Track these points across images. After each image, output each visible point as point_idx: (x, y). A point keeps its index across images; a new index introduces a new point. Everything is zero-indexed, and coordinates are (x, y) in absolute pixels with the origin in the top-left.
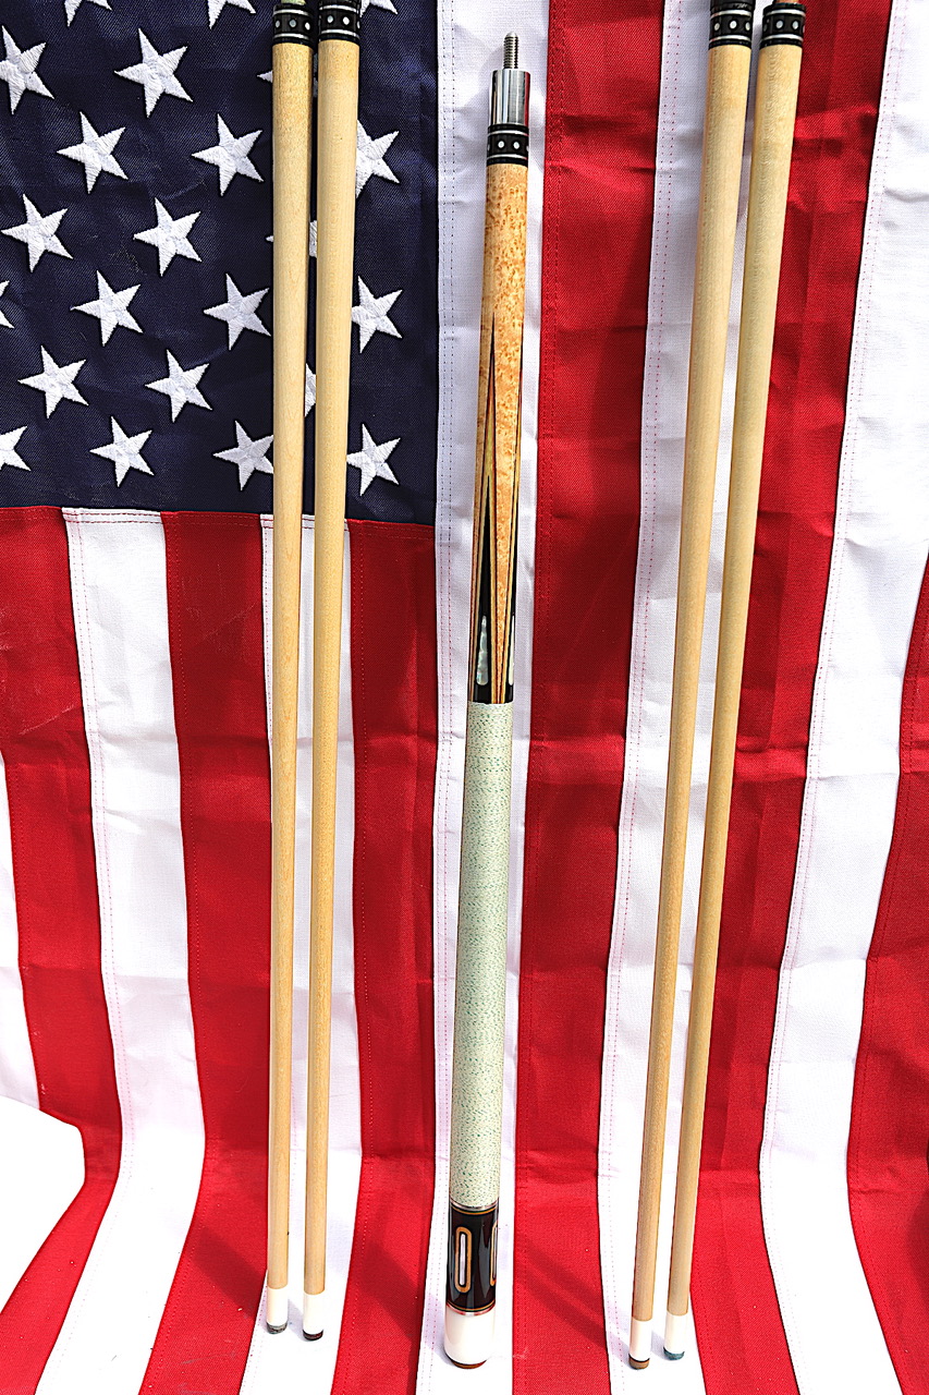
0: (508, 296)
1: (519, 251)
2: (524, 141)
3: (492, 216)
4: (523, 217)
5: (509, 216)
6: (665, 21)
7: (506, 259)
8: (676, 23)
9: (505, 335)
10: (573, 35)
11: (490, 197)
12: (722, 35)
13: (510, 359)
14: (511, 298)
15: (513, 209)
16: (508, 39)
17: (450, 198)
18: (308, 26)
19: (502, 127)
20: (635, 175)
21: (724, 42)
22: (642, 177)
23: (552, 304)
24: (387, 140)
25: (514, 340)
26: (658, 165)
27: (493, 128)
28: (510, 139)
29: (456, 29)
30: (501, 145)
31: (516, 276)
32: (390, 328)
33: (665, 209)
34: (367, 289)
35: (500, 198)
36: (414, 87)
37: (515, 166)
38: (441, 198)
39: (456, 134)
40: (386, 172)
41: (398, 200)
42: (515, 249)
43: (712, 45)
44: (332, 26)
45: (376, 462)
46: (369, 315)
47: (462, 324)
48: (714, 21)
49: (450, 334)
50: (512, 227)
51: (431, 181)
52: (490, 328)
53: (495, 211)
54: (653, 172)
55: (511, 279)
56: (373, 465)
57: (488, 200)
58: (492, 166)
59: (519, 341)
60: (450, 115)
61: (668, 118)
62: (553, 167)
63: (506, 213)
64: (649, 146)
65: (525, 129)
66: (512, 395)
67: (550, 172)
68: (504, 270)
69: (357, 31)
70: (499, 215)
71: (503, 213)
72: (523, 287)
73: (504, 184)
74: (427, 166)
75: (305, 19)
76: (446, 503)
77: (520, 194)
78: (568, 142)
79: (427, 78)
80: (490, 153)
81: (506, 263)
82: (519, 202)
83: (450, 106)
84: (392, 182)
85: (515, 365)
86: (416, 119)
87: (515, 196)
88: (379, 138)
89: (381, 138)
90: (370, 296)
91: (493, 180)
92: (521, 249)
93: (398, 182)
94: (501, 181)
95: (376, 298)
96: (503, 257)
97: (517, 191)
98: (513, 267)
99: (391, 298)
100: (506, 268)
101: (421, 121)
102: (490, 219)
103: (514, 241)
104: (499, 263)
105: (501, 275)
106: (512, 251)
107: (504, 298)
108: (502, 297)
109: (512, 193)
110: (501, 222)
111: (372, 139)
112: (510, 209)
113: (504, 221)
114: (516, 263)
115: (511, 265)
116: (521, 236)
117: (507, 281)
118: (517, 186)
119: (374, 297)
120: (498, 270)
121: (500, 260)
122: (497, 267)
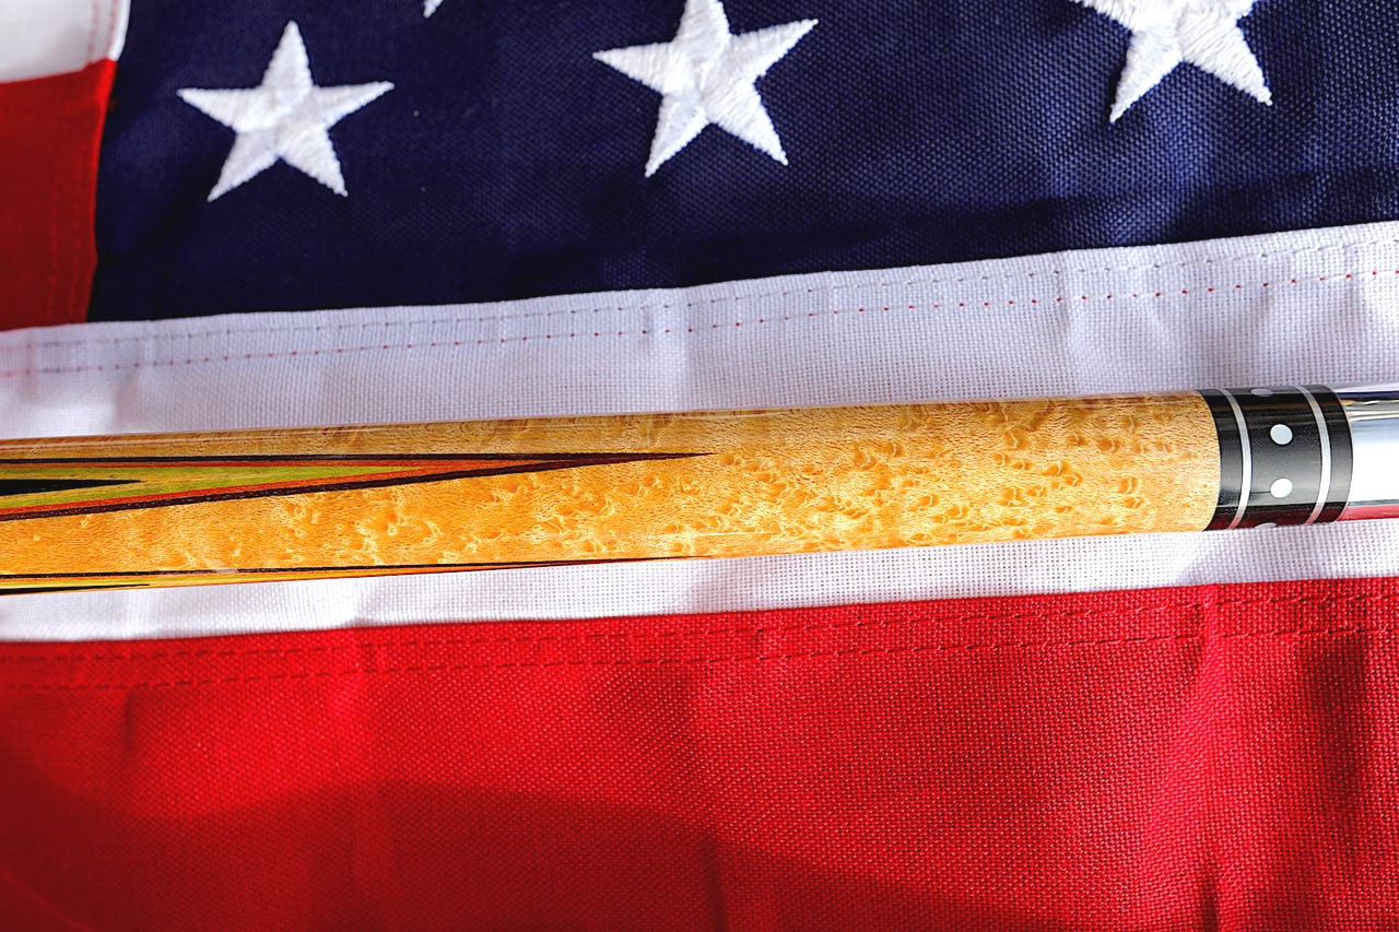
0: (773, 498)
1: (927, 526)
4: (1042, 528)
5: (1045, 482)
7: (896, 482)
9: (636, 500)
11: (1103, 411)
13: (553, 526)
15: (1069, 494)
17: (1074, 289)
23: (771, 643)
24: (1242, 69)
25: (623, 531)
27: (1329, 400)
30: (1281, 434)
31: (843, 524)
32: (671, 139)
34: (778, 53)
35: (1105, 444)
38: (1073, 259)
39: (1275, 290)
40: (1140, 78)
42: (934, 511)
45: (279, 129)
46: (706, 67)
47: (697, 357)
49: (662, 321)
50: (1009, 497)
52: (657, 446)
53: (1058, 433)
55: (831, 506)
56: (269, 121)
57: (1090, 402)
58: (1205, 408)
59: (621, 549)
60: (1334, 267)
63: (1053, 471)
66: (430, 541)
67: (1183, 602)
68: (859, 480)
70: (1044, 445)
71: (1055, 457)
72: (810, 547)
73: (1152, 455)
74: (1163, 209)
76: (149, 350)
77: (1120, 514)
78: (1280, 654)
80: (1247, 400)
81: (884, 483)
82: (1092, 514)
83: (1366, 264)
84: (1111, 98)
85: (538, 541)
86: (1313, 160)
87: (1114, 494)
88: (1250, 45)
89: (1247, 50)
90: (761, 67)
91: (1157, 417)
92: (936, 532)
93: (1113, 118)
94: (1159, 445)
95: (760, 84)
96: (905, 471)
97: (1130, 503)
98: (874, 510)
99: (763, 135)
100: (869, 484)
101: (1306, 176)
102: (1030, 417)
103: (960, 504)
104: (882, 458)
105: (843, 470)
106: (925, 501)
107: (764, 486)
108: (766, 479)
109: (1124, 485)
110: (1023, 455)
111: (1241, 23)
112: (1069, 482)
113: (1028, 466)
114: (889, 517)
115: (880, 502)
116: (979, 528)
117: (823, 493)
118: (1147, 502)
119: (759, 78)
120: (859, 457)
121: (894, 463)
122: (869, 453)
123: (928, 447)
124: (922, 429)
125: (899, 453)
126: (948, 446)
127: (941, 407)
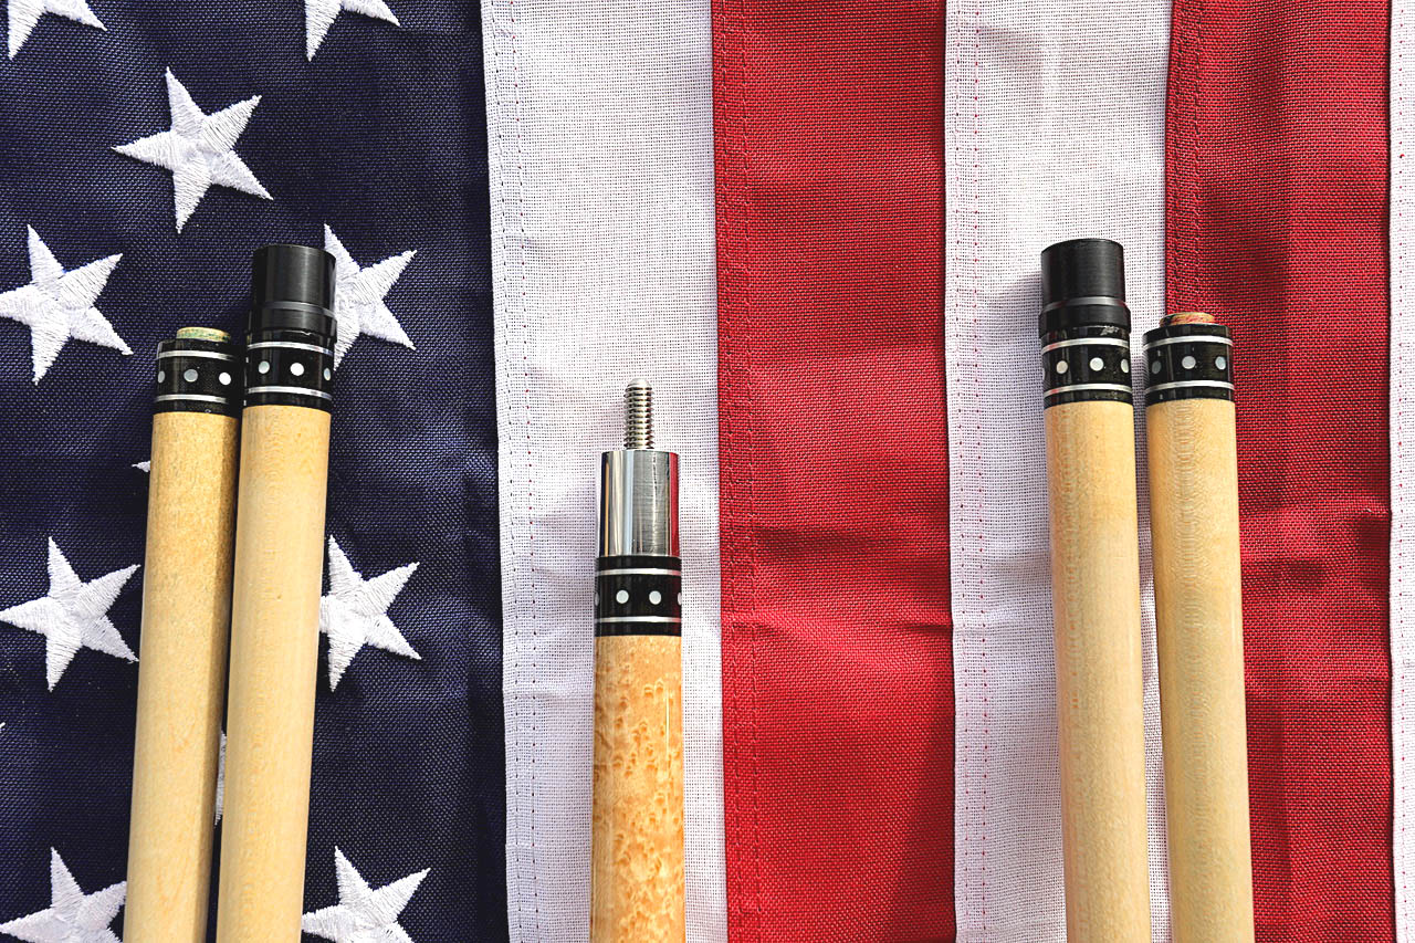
0: (646, 919)
1: (670, 818)
2: (671, 587)
3: (605, 743)
4: (674, 742)
5: (645, 745)
6: (948, 355)
7: (640, 839)
8: (970, 357)
10: (765, 381)
11: (603, 702)
12: (1075, 383)
14: (652, 926)
15: (653, 729)
16: (633, 392)
17: (528, 687)
18: (225, 379)
19: (623, 561)
20: (909, 637)
21: (1079, 397)
22: (924, 640)
23: (750, 905)
24: (395, 580)
26: (958, 620)
27: (605, 562)
28: (640, 587)
29: (533, 374)
30: (622, 597)
31: (664, 873)
33: (979, 706)
34: (354, 873)
35: (623, 706)
36: (451, 480)
37: (652, 638)
38: (507, 688)
39: (537, 566)
40: (394, 640)
41: (418, 694)
42: (659, 814)
43: (1053, 401)
44: (269, 379)
46: (359, 922)
48: (1054, 357)
50: (652, 768)
51: (489, 654)
53: (612, 733)
54: (946, 631)
55: (652, 882)
57: (598, 706)
58: (604, 641)
60: (525, 530)
61: (969, 528)
62: (740, 627)
63: (637, 739)
64: (933, 579)
65: (674, 563)
67: (732, 636)
68: (637, 863)
69: (326, 386)
70: (620, 743)
71: (630, 739)
72: (681, 889)
73: (630, 678)
74: (480, 624)
75: (220, 366)
77: (667, 695)
79: (475, 462)
80: (601, 611)
81: (640, 847)
82: (667, 711)
83: (524, 512)
84: (406, 658)
86: (458, 537)
87: (655, 701)
88: (380, 574)
89: (384, 575)
90: (362, 884)
91: (608, 670)
92: (673, 810)
93: (419, 658)
94: (625, 672)
95: (374, 886)
96: (633, 833)
97: (660, 690)
98: (655, 855)
99: (408, 885)
100: (640, 856)
101: (466, 540)
102: (604, 748)
103: (656, 797)
104: (624, 848)
105: (630, 872)
106: (653, 820)
107: (637, 925)
108: (633, 924)
109: (649, 695)
110: (627, 757)
111: (366, 578)
112: (645, 729)
113: (633, 755)
114: (661, 844)
115: (652, 849)
116: (672, 784)
117: (644, 888)
118: (660, 680)
119: (369, 886)
120: (624, 862)
121: (627, 841)
122: (621, 856)
123: (619, 817)
124: (607, 818)
125: (622, 836)
126: (619, 805)
127: (595, 803)
